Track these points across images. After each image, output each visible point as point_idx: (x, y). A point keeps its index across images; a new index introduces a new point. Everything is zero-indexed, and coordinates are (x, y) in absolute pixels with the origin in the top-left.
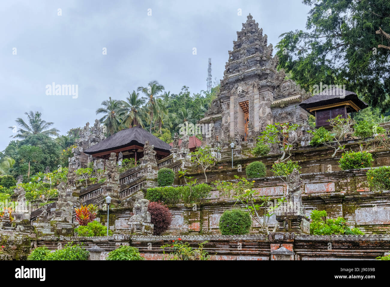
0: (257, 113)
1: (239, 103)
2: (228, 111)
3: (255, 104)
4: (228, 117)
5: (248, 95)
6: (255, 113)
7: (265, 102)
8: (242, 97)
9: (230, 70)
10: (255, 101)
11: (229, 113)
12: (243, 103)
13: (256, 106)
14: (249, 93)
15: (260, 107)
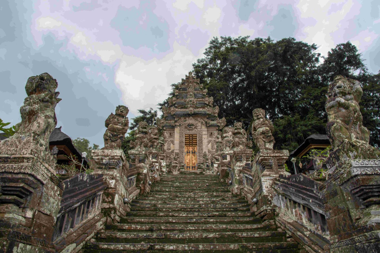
0: (206, 147)
1: (185, 134)
2: (171, 139)
3: (203, 139)
4: (172, 145)
5: (197, 130)
6: (204, 147)
7: (213, 139)
8: (190, 130)
9: (176, 105)
10: (204, 136)
11: (173, 142)
12: (190, 136)
13: (205, 141)
14: (198, 128)
15: (209, 142)
